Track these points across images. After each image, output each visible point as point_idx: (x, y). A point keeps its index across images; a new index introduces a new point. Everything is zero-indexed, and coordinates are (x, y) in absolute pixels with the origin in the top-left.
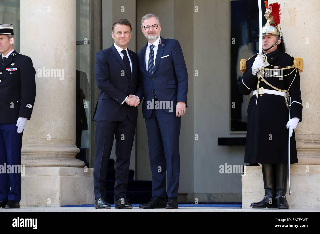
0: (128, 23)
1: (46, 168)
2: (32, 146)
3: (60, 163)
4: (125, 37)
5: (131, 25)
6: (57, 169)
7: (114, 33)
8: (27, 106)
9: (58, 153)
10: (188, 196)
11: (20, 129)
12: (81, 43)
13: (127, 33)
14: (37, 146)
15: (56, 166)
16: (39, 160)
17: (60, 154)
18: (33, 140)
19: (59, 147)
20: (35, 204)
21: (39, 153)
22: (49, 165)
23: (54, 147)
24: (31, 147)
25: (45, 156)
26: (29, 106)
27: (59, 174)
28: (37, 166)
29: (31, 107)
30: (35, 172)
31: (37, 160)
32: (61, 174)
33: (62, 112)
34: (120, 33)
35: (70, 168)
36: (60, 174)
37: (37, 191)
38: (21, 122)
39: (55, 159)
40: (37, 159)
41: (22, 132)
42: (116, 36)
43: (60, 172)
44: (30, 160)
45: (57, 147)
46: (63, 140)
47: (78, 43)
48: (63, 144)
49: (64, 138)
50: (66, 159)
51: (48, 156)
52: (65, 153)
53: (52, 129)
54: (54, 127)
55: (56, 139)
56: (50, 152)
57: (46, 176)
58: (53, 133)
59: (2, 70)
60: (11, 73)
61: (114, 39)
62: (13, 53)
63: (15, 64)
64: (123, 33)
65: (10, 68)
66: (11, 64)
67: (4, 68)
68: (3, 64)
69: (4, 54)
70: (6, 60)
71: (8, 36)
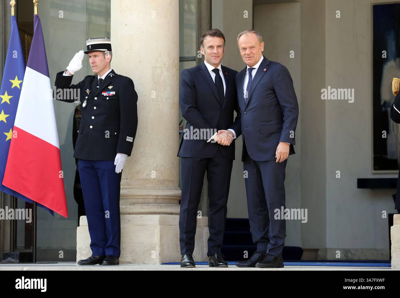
0: (221, 35)
1: (142, 216)
2: (126, 188)
4: (218, 53)
6: (157, 217)
7: (204, 48)
8: (127, 140)
9: (157, 197)
10: (319, 253)
11: (119, 169)
12: (185, 60)
13: (220, 48)
14: (131, 188)
15: (155, 213)
16: (134, 206)
17: (160, 198)
18: (126, 180)
19: (158, 189)
20: (129, 261)
21: (134, 197)
22: (146, 212)
23: (152, 189)
24: (124, 189)
25: (141, 201)
26: (129, 139)
27: (159, 224)
28: (131, 213)
29: (132, 141)
30: (129, 221)
31: (131, 206)
32: (162, 223)
33: (162, 146)
34: (211, 47)
35: (173, 216)
37: (132, 244)
38: (120, 159)
39: (154, 205)
40: (131, 205)
41: (121, 171)
42: (206, 51)
43: (160, 221)
44: (123, 206)
45: (156, 189)
46: (164, 181)
47: (182, 59)
48: (163, 186)
49: (164, 179)
50: (167, 204)
51: (145, 201)
52: (166, 197)
53: (150, 167)
54: (152, 164)
55: (155, 179)
56: (147, 196)
57: (143, 225)
58: (151, 172)
59: (98, 94)
60: (108, 98)
61: (204, 55)
62: (111, 74)
63: (112, 87)
64: (215, 48)
65: (107, 92)
66: (109, 87)
67: (100, 92)
68: (99, 87)
69: (99, 74)
70: (102, 82)
71: (104, 53)
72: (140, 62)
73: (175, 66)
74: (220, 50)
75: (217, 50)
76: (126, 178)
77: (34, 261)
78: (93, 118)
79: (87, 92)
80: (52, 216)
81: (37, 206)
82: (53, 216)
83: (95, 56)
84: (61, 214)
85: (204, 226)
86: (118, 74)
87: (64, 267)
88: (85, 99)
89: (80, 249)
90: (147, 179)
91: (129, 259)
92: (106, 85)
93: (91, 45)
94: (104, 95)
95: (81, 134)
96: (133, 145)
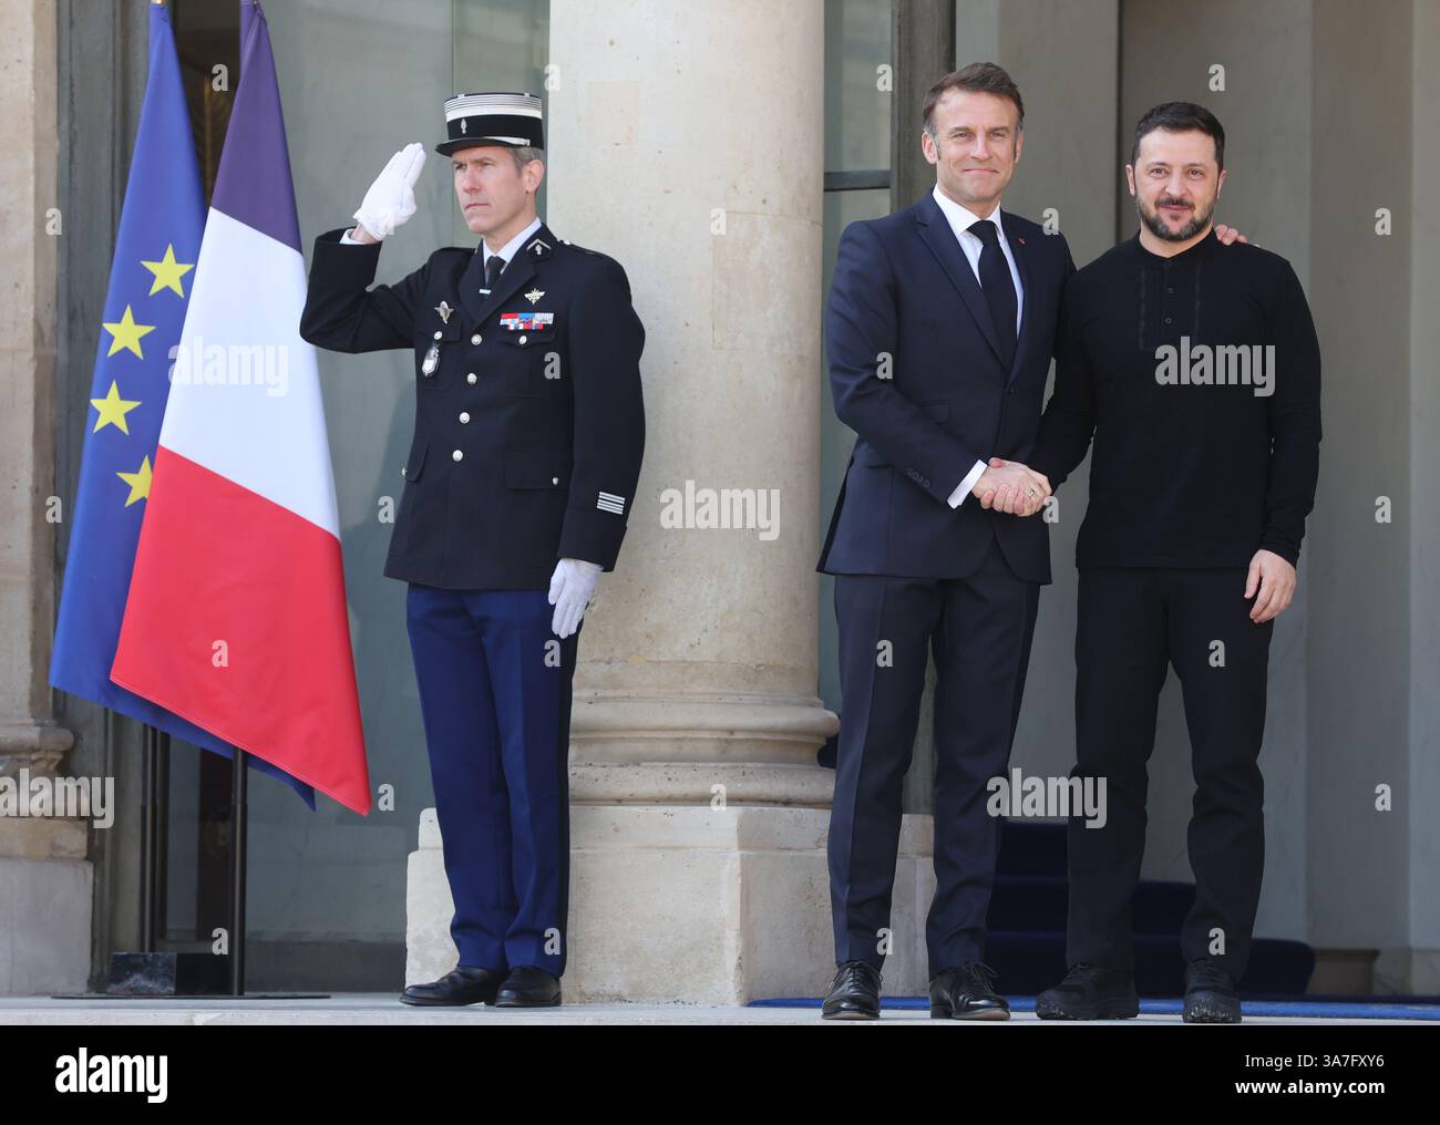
2: (605, 699)
3: (739, 785)
4: (990, 158)
5: (1018, 96)
6: (727, 817)
7: (934, 135)
8: (601, 505)
9: (733, 737)
11: (567, 619)
12: (845, 186)
13: (999, 138)
14: (628, 697)
16: (636, 769)
17: (740, 740)
18: (604, 668)
19: (735, 704)
20: (616, 989)
21: (637, 735)
22: (686, 795)
23: (711, 703)
24: (597, 702)
25: (665, 749)
26: (609, 503)
27: (736, 843)
28: (627, 800)
29: (619, 510)
30: (616, 830)
31: (625, 769)
32: (748, 839)
34: (966, 134)
36: (741, 839)
37: (630, 924)
38: (569, 582)
39: (716, 767)
40: (627, 765)
41: (573, 631)
42: (943, 149)
43: (741, 830)
44: (582, 772)
45: (728, 703)
46: (756, 670)
47: (834, 183)
48: (754, 692)
49: (759, 662)
50: (771, 765)
51: (681, 750)
52: (766, 737)
53: (703, 613)
54: (709, 604)
55: (721, 663)
56: (691, 729)
57: (675, 848)
58: (705, 635)
59: (486, 322)
60: (523, 340)
61: (935, 165)
62: (537, 241)
63: (542, 294)
64: (980, 139)
65: (521, 315)
66: (527, 296)
67: (493, 313)
68: (488, 292)
69: (490, 239)
70: (502, 272)
71: (516, 154)
72: (667, 192)
73: (808, 210)
74: (1001, 148)
75: (986, 147)
76: (607, 659)
77: (236, 989)
78: (465, 417)
79: (442, 314)
80: (306, 805)
81: (249, 769)
82: (314, 809)
83: (482, 163)
84: (341, 800)
85: (919, 854)
86: (567, 243)
87: (356, 1013)
88: (430, 342)
89: (418, 940)
90: (693, 662)
91: (616, 985)
92: (517, 287)
93: (468, 119)
94: (507, 326)
95: (417, 481)
96: (626, 528)
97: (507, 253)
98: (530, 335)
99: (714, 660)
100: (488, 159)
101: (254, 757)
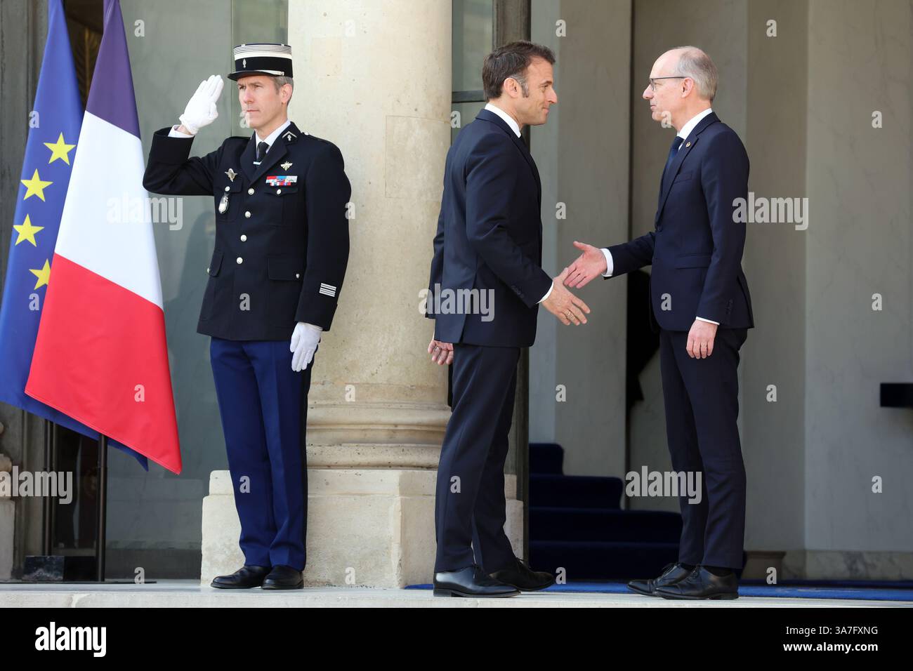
1: (359, 471)
2: (321, 406)
3: (400, 457)
6: (394, 476)
8: (322, 291)
9: (396, 428)
11: (300, 361)
12: (465, 100)
14: (334, 405)
15: (389, 466)
16: (340, 447)
17: (401, 430)
18: (320, 387)
19: (399, 409)
20: (327, 578)
21: (340, 427)
22: (369, 463)
23: (384, 408)
24: (316, 408)
25: (357, 435)
26: (327, 290)
27: (398, 492)
28: (333, 466)
29: (332, 294)
30: (327, 484)
31: (332, 447)
32: (405, 489)
33: (409, 305)
35: (432, 471)
36: (400, 489)
37: (335, 540)
38: (303, 337)
39: (387, 446)
40: (334, 445)
41: (304, 367)
43: (400, 484)
44: (315, 448)
45: (393, 409)
46: (411, 390)
47: (459, 98)
48: (409, 402)
49: (412, 384)
50: (420, 445)
51: (366, 436)
52: (416, 428)
53: (379, 355)
54: (383, 349)
55: (390, 384)
56: (372, 424)
57: (361, 495)
58: (381, 368)
59: (256, 182)
60: (279, 192)
62: (289, 132)
63: (291, 164)
65: (278, 177)
66: (282, 165)
67: (262, 176)
68: (259, 164)
69: (260, 132)
70: (267, 152)
71: (276, 81)
72: (358, 104)
73: (442, 114)
76: (321, 382)
77: (100, 577)
78: (244, 238)
79: (230, 176)
80: (143, 468)
81: (109, 446)
82: (147, 470)
83: (255, 86)
86: (306, 134)
89: (208, 549)
90: (373, 384)
91: (326, 576)
92: (277, 160)
93: (247, 59)
94: (270, 183)
95: (216, 277)
96: (337, 305)
97: (270, 141)
98: (284, 189)
99: (385, 382)
100: (259, 83)
101: (110, 438)
